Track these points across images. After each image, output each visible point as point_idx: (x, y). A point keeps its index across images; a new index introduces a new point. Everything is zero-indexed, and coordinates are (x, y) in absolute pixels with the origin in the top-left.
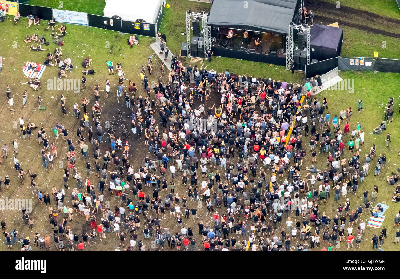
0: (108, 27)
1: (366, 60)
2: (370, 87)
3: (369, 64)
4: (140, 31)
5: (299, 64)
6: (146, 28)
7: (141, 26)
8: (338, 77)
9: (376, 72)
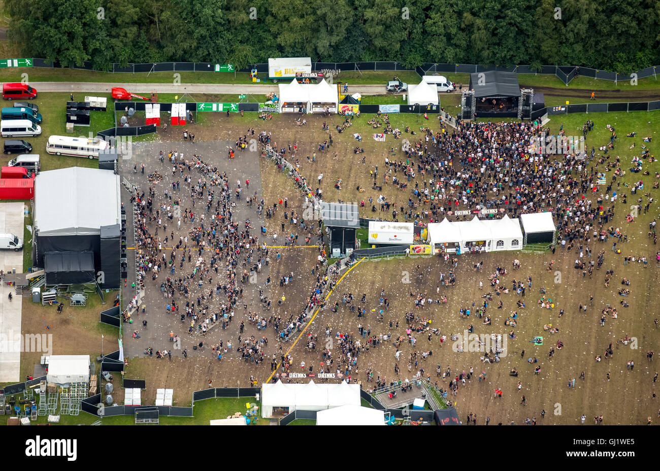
0: (412, 111)
1: (562, 107)
2: (567, 121)
3: (563, 109)
4: (431, 111)
5: (526, 114)
6: (434, 108)
7: (431, 107)
8: (547, 119)
9: (567, 114)
